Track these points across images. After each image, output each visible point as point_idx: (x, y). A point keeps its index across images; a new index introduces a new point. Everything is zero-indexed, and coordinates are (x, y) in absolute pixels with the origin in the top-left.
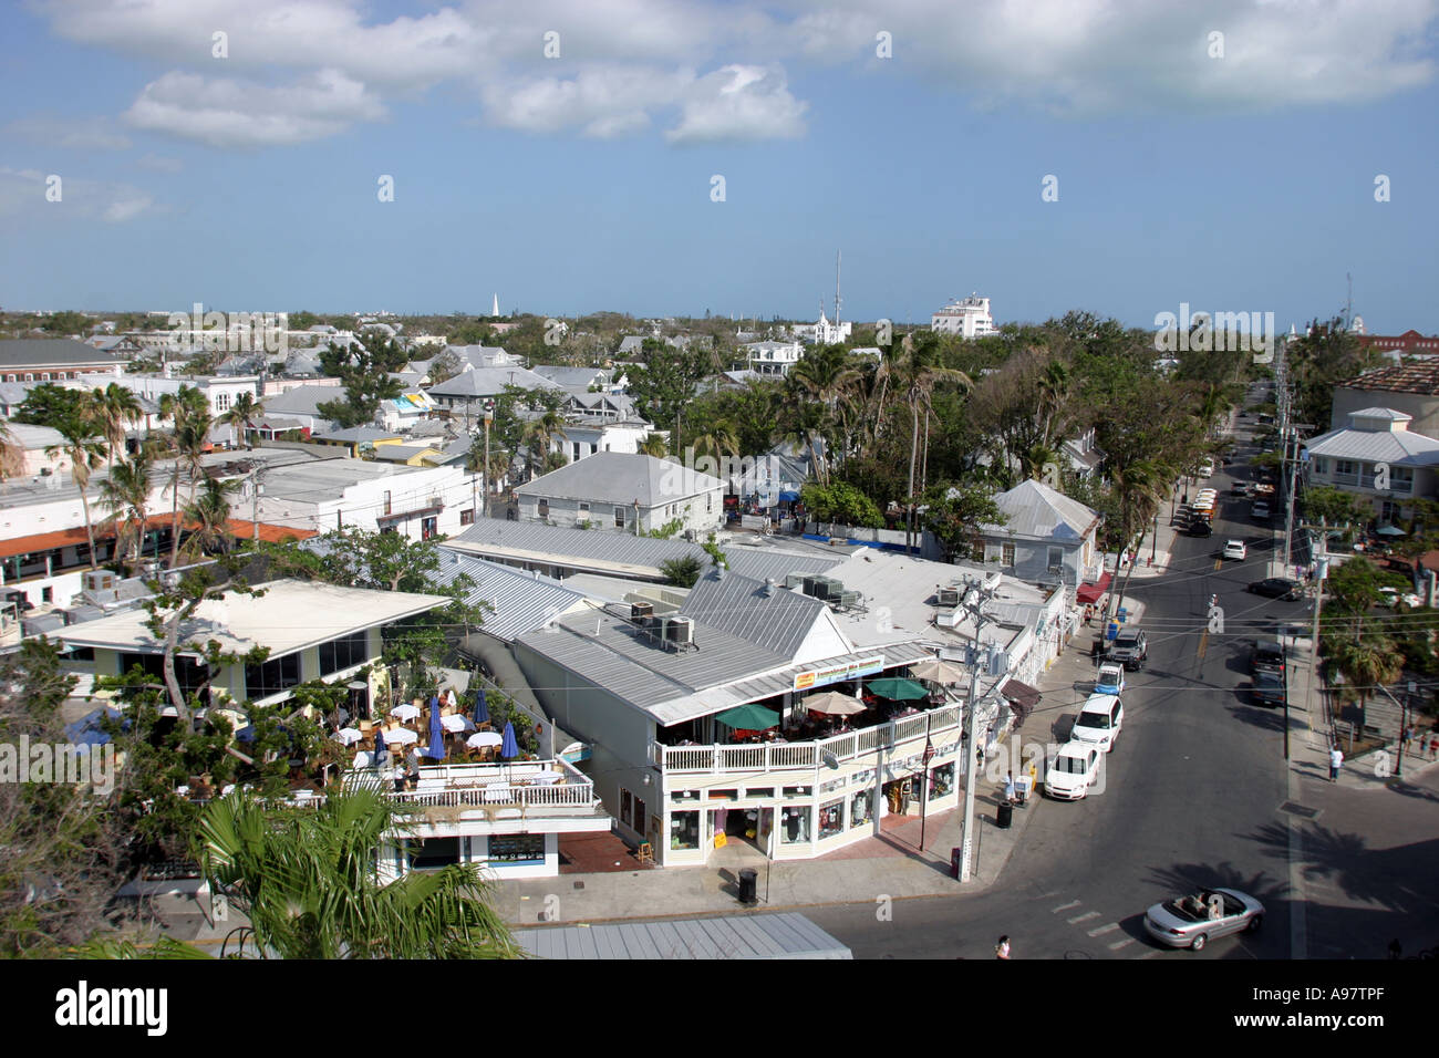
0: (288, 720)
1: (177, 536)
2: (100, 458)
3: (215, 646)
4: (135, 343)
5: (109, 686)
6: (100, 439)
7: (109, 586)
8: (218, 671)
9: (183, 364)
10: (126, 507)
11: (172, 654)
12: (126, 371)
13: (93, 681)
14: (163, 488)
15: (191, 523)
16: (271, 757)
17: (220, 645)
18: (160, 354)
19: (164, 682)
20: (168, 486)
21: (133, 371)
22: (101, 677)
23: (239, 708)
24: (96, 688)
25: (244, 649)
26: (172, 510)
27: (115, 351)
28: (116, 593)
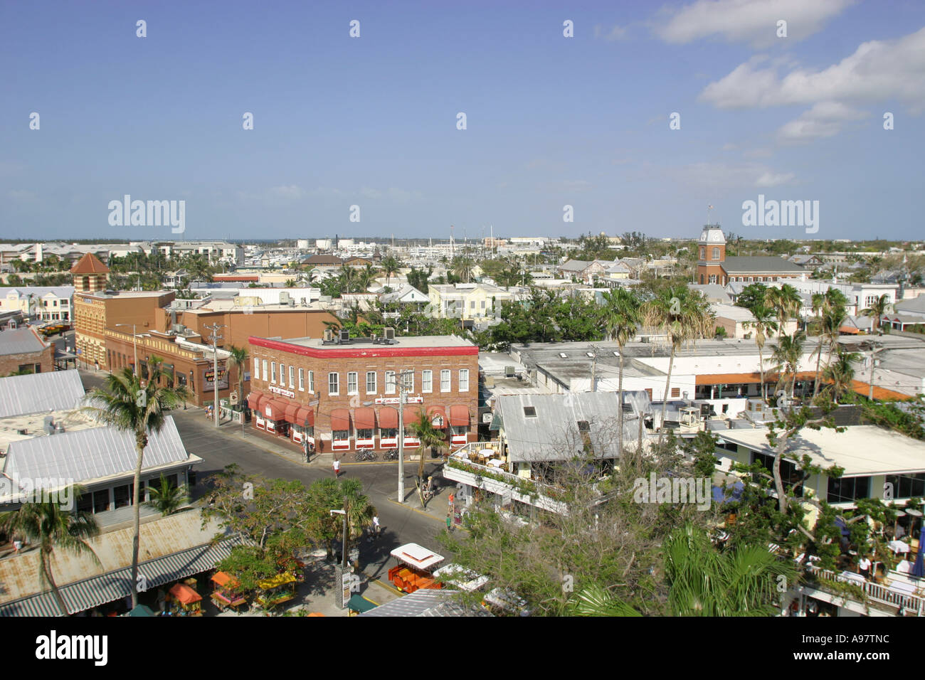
0: (850, 521)
1: (817, 385)
2: (773, 330)
3: (807, 459)
4: (820, 260)
5: (741, 469)
6: (774, 319)
7: (760, 410)
8: (808, 476)
9: (849, 274)
10: (785, 363)
11: (779, 458)
12: (810, 278)
13: (730, 464)
14: (810, 355)
15: (826, 379)
16: (826, 541)
17: (810, 459)
18: (834, 268)
19: (772, 476)
20: (814, 353)
21: (816, 278)
22: (736, 463)
23: (817, 504)
24: (733, 468)
25: (827, 466)
26: (815, 370)
27: (807, 265)
28: (764, 415)
